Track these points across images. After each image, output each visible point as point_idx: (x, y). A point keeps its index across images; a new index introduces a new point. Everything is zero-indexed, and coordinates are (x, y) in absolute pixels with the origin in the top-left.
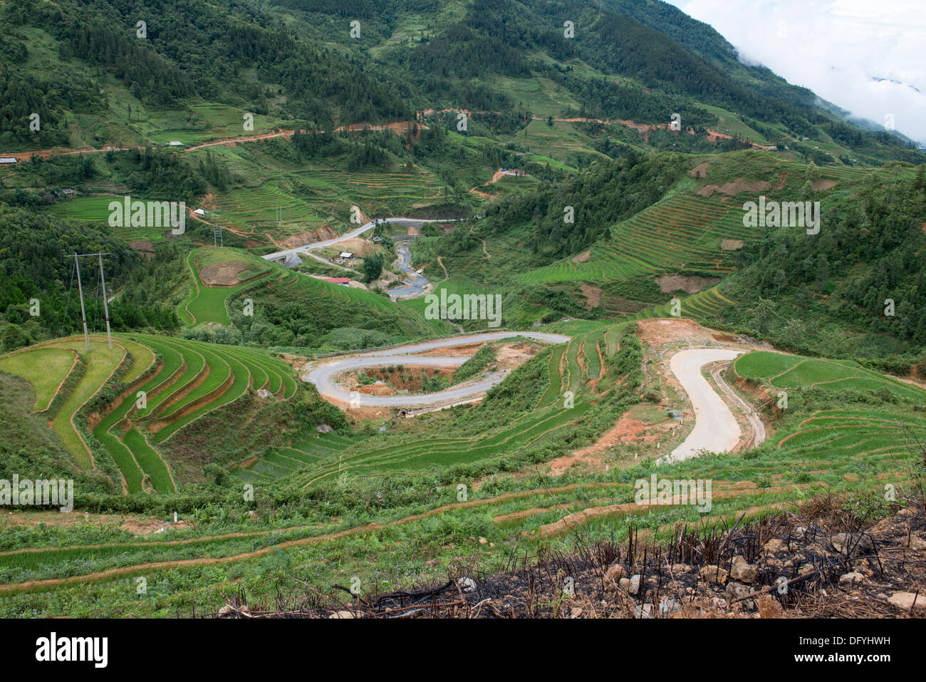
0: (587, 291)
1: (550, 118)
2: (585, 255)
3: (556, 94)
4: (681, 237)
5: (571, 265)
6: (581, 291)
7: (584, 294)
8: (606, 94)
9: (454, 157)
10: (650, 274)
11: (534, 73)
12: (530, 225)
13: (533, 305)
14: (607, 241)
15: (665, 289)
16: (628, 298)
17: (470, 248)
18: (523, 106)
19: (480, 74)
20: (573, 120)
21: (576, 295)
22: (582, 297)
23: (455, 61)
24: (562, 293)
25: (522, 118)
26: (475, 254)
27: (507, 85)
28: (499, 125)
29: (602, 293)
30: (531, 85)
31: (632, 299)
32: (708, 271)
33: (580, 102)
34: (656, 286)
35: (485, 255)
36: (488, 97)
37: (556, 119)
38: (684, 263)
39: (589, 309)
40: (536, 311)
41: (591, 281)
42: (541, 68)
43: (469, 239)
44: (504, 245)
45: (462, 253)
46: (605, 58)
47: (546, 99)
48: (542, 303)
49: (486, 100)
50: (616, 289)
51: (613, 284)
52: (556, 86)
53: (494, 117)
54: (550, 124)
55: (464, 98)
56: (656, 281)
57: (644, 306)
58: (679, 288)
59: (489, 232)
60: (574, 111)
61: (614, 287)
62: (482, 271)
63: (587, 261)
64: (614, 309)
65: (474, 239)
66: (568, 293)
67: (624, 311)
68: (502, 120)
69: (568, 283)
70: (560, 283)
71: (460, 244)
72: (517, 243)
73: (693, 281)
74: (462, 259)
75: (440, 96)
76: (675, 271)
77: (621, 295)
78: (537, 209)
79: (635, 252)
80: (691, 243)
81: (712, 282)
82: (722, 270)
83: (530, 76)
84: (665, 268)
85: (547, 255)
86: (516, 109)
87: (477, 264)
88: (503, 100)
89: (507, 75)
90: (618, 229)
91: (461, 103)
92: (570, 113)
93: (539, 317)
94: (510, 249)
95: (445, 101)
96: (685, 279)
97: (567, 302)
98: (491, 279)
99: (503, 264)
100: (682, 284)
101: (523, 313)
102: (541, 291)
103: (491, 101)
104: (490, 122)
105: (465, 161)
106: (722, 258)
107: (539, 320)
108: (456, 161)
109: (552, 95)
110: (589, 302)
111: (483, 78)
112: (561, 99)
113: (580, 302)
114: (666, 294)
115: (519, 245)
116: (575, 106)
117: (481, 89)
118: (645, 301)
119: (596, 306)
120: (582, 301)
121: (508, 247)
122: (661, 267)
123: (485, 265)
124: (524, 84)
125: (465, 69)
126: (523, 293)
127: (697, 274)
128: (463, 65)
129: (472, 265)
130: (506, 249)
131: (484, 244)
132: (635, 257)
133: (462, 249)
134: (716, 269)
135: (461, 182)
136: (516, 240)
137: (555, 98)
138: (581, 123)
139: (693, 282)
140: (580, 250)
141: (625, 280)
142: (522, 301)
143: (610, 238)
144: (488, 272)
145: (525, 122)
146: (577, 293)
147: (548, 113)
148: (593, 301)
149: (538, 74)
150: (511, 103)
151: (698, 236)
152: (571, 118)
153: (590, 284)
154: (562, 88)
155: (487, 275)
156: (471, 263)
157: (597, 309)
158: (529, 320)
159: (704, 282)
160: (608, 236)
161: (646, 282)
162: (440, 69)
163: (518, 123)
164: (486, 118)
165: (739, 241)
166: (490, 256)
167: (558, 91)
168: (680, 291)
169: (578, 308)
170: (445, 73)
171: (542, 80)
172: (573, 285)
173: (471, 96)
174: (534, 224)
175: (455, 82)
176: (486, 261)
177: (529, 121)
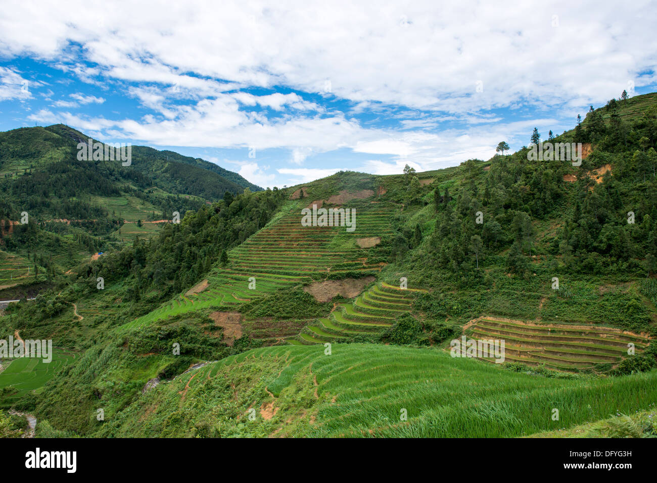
0: (220, 320)
1: (139, 221)
2: (204, 284)
3: (142, 206)
4: (309, 245)
5: (186, 299)
6: (211, 321)
7: (216, 324)
8: (181, 205)
9: (49, 245)
10: (296, 284)
11: (123, 193)
12: (128, 279)
13: (141, 358)
14: (224, 266)
15: (320, 299)
16: (279, 318)
17: (57, 313)
18: (115, 215)
19: (77, 194)
20: (158, 222)
21: (206, 329)
22: (214, 329)
23: (54, 186)
24: (184, 330)
25: (116, 223)
26: (64, 318)
27: (101, 201)
28: (96, 229)
29: (242, 318)
30: (121, 201)
31: (284, 318)
32: (358, 271)
33: (161, 210)
34: (308, 295)
35: (76, 318)
36: (85, 209)
37: (144, 222)
38: (329, 266)
39: (230, 343)
40: (147, 365)
41: (221, 305)
42: (127, 190)
43: (54, 303)
44: (99, 304)
45: (48, 321)
46: (175, 187)
47: (135, 210)
48: (156, 350)
49: (83, 211)
50: (259, 309)
51: (253, 304)
52: (141, 201)
53: (92, 223)
54: (140, 226)
55: (62, 211)
56: (306, 290)
57: (303, 324)
58: (336, 294)
59: (80, 294)
60: (157, 215)
61: (256, 307)
62: (72, 337)
63: (206, 290)
64: (267, 336)
65: (63, 303)
66: (193, 328)
67: (280, 335)
68: (98, 224)
69: (191, 315)
70: (178, 318)
71: (43, 311)
72: (115, 299)
73: (347, 284)
74: (47, 327)
75: (41, 211)
76: (323, 276)
77: (271, 316)
78: (135, 262)
79: (265, 268)
80: (324, 248)
81: (367, 281)
82: (370, 268)
83: (120, 196)
84: (310, 275)
85: (151, 301)
86: (110, 216)
87: (66, 329)
88: (98, 212)
89: (101, 195)
90: (234, 253)
91: (60, 214)
92: (154, 217)
93: (153, 373)
94: (107, 307)
95: (46, 215)
96: (338, 283)
97: (193, 340)
98: (84, 343)
99: (99, 323)
100: (337, 289)
101: (127, 371)
102: (150, 334)
103: (87, 211)
104: (88, 227)
105: (60, 248)
106: (366, 256)
107: (154, 377)
108: (51, 248)
109: (139, 207)
110: (227, 333)
111: (79, 197)
112: (146, 209)
113: (214, 337)
114: (325, 303)
115: (117, 301)
116: (158, 213)
117: (78, 204)
118: (302, 317)
119: (239, 337)
120: (216, 335)
121: (104, 304)
122: (305, 275)
123: (76, 329)
124: (115, 201)
125: (63, 191)
126: (124, 344)
127: (349, 276)
128: (62, 189)
129: (60, 332)
130: (102, 307)
131: (76, 307)
132: (266, 272)
133: (46, 316)
134: (364, 268)
135: (57, 266)
136: (113, 297)
137: (142, 209)
138: (164, 223)
139: (347, 286)
140: (192, 282)
141: (267, 296)
142: (123, 355)
143: (228, 262)
144: (80, 336)
145: (119, 226)
146: (206, 325)
147: (137, 218)
148: (233, 330)
149: (126, 194)
150: (105, 213)
151: (328, 241)
152: (156, 220)
153: (223, 310)
154: (146, 203)
155: (78, 340)
156: (58, 330)
157: (242, 340)
158: (139, 381)
159: (359, 283)
160: (225, 259)
161: (295, 294)
162: (41, 192)
163: (112, 227)
164: (84, 224)
165: (373, 238)
166: (82, 318)
167: (143, 204)
168: (338, 297)
169: (212, 345)
170: (45, 194)
171: (130, 198)
172: (198, 316)
173: (69, 209)
174: (133, 278)
175: (55, 201)
176: (78, 324)
177: (122, 224)
